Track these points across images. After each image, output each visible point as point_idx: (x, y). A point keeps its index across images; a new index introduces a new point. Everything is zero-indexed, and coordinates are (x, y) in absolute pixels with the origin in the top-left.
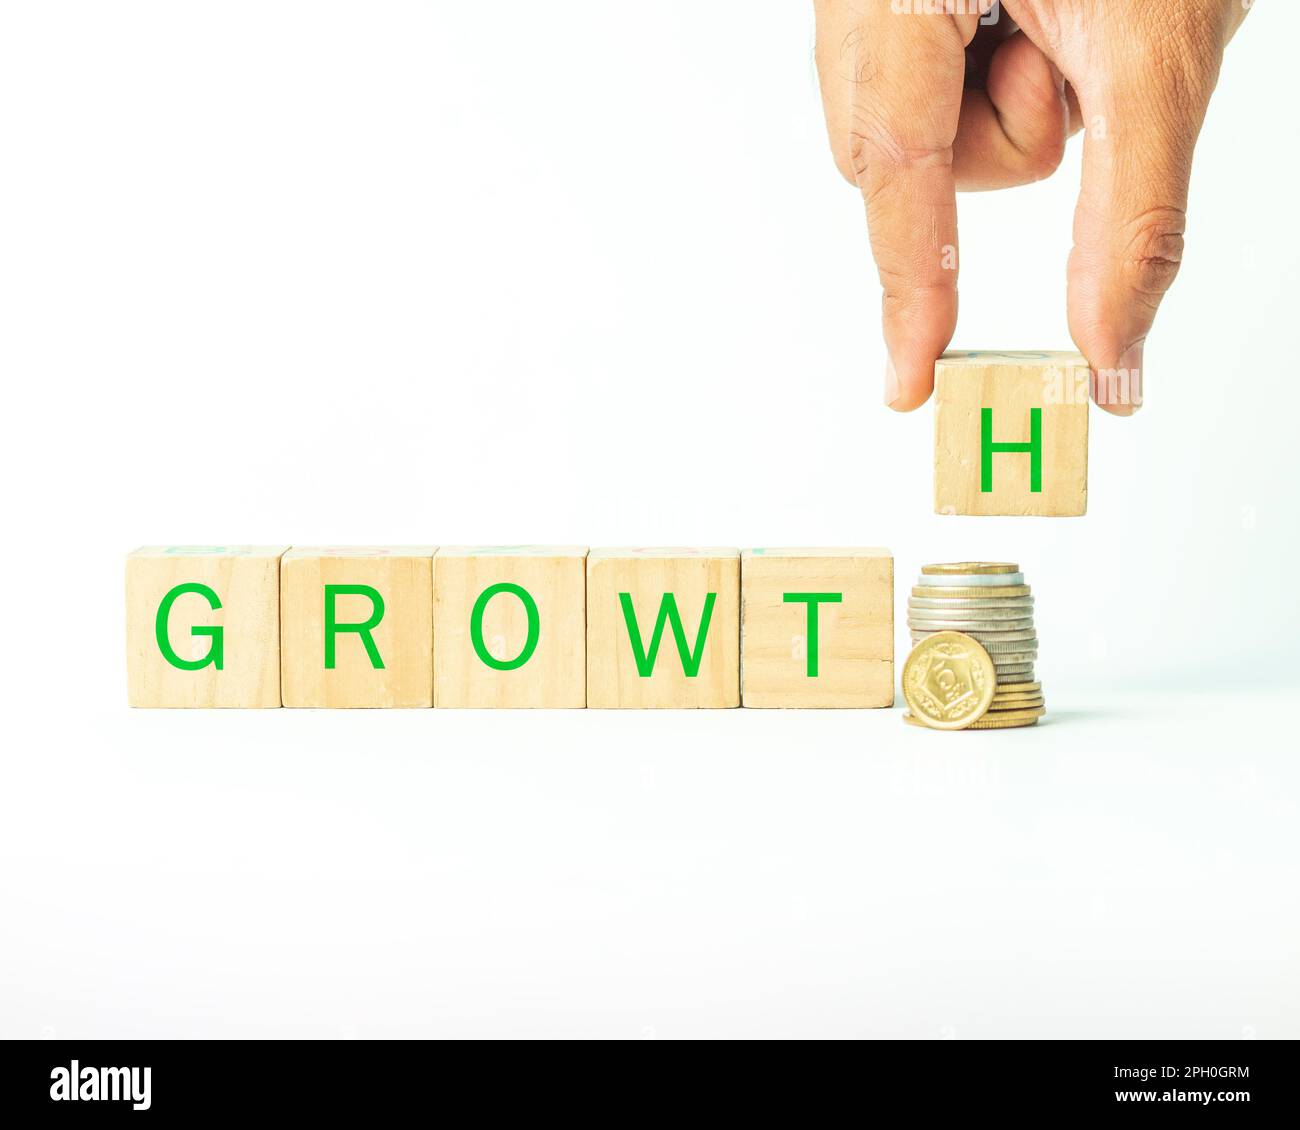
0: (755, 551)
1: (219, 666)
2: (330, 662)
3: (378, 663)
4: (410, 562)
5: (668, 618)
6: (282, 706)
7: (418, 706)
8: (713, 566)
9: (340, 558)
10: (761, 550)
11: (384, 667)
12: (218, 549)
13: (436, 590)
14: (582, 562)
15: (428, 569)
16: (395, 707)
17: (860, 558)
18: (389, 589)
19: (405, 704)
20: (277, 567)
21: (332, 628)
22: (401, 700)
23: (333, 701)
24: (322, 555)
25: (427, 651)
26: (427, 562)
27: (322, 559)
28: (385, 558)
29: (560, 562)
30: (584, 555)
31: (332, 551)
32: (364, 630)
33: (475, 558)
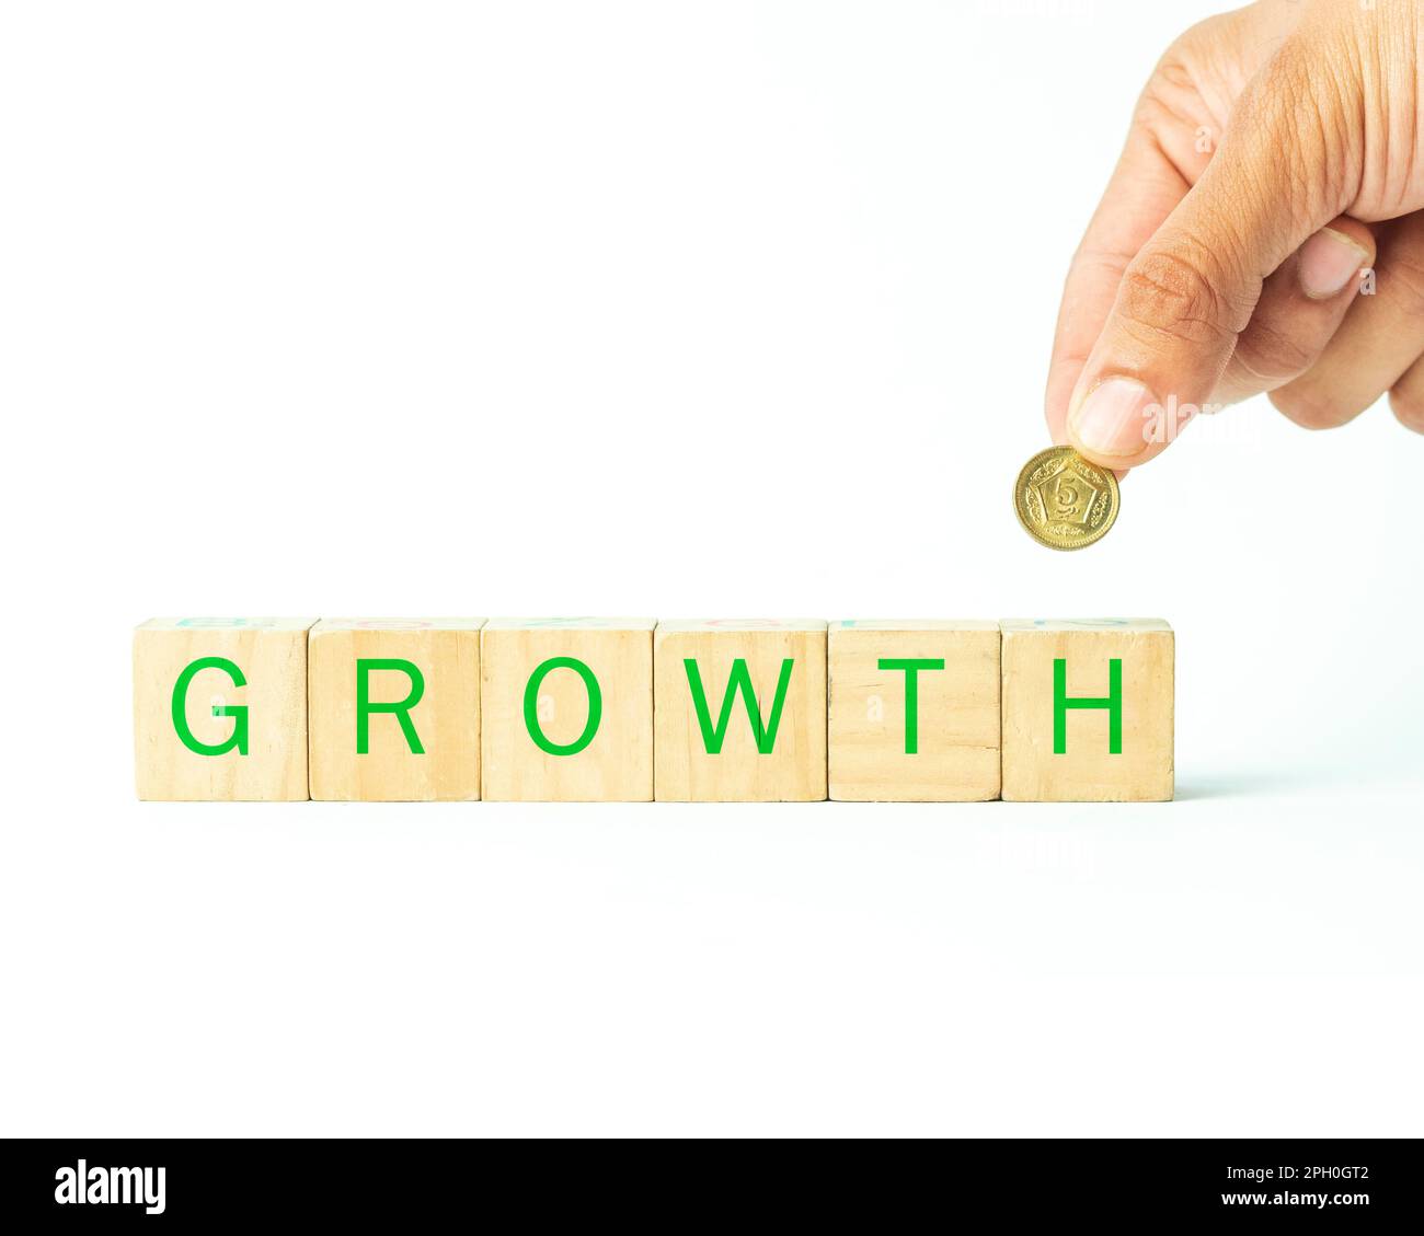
0: (844, 623)
1: (244, 751)
2: (363, 747)
3: (416, 747)
4: (455, 636)
5: (739, 688)
6: (310, 799)
7: (464, 799)
8: (798, 639)
9: (376, 632)
10: (851, 623)
11: (423, 752)
12: (238, 622)
13: (484, 667)
14: (649, 636)
15: (475, 644)
16: (438, 800)
17: (962, 632)
18: (431, 667)
19: (448, 796)
20: (304, 642)
21: (364, 709)
22: (445, 792)
23: (367, 793)
24: (355, 628)
25: (474, 736)
26: (474, 636)
27: (355, 633)
28: (426, 631)
29: (624, 636)
30: (651, 628)
31: (367, 623)
32: (401, 710)
33: (528, 631)
